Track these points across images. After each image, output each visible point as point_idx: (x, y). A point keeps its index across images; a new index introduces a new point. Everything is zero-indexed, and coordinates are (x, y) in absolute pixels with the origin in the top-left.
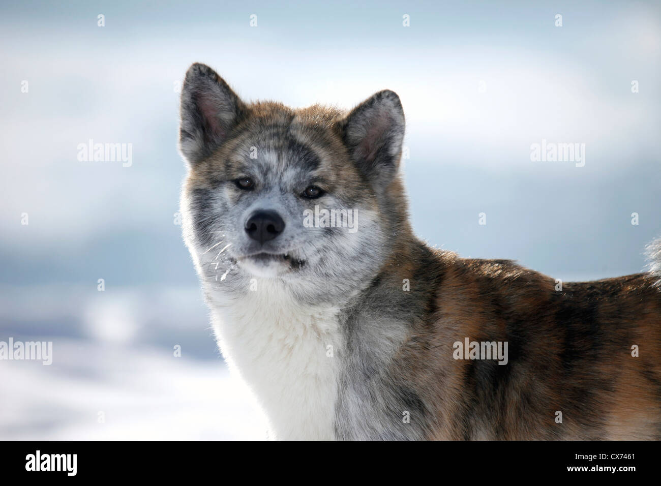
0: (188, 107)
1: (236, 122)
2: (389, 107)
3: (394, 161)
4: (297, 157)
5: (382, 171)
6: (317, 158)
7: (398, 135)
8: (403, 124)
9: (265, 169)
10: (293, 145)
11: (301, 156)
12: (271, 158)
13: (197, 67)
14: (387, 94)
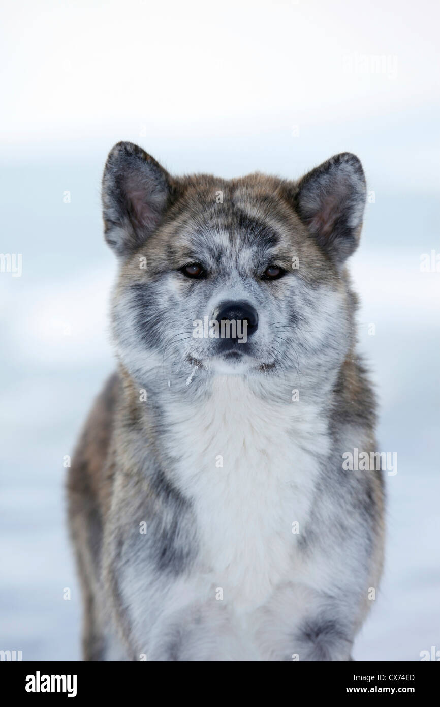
0: (112, 192)
1: (170, 203)
2: (348, 173)
3: (354, 233)
4: (252, 235)
5: (341, 246)
6: (275, 234)
7: (359, 204)
8: (364, 191)
9: (217, 253)
10: (243, 222)
11: (256, 233)
12: (221, 239)
13: (123, 147)
14: (346, 158)
